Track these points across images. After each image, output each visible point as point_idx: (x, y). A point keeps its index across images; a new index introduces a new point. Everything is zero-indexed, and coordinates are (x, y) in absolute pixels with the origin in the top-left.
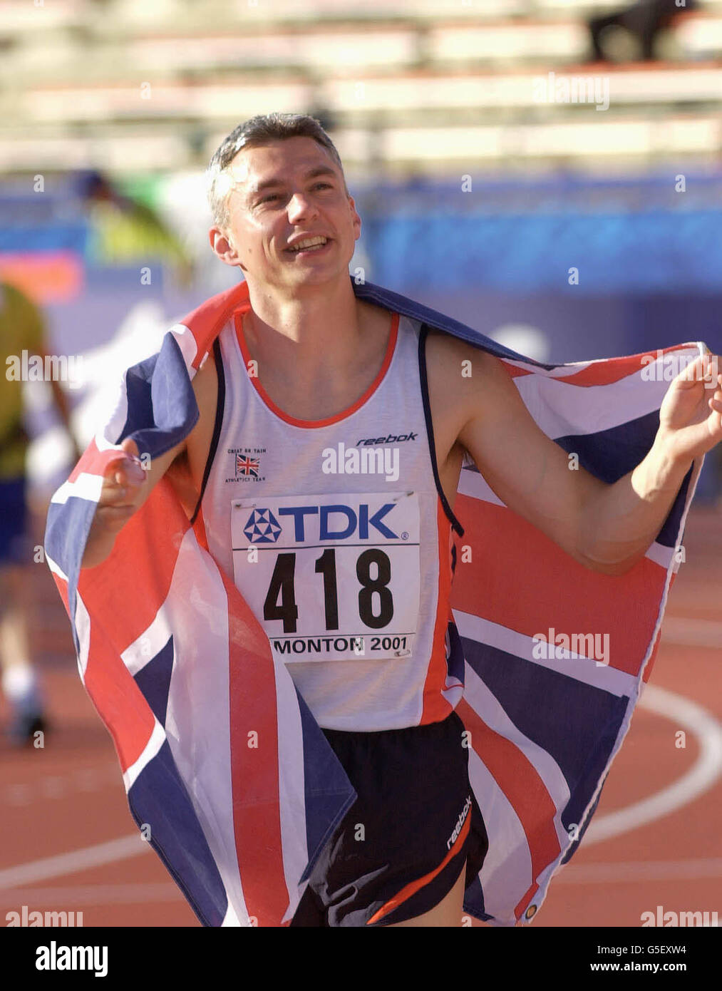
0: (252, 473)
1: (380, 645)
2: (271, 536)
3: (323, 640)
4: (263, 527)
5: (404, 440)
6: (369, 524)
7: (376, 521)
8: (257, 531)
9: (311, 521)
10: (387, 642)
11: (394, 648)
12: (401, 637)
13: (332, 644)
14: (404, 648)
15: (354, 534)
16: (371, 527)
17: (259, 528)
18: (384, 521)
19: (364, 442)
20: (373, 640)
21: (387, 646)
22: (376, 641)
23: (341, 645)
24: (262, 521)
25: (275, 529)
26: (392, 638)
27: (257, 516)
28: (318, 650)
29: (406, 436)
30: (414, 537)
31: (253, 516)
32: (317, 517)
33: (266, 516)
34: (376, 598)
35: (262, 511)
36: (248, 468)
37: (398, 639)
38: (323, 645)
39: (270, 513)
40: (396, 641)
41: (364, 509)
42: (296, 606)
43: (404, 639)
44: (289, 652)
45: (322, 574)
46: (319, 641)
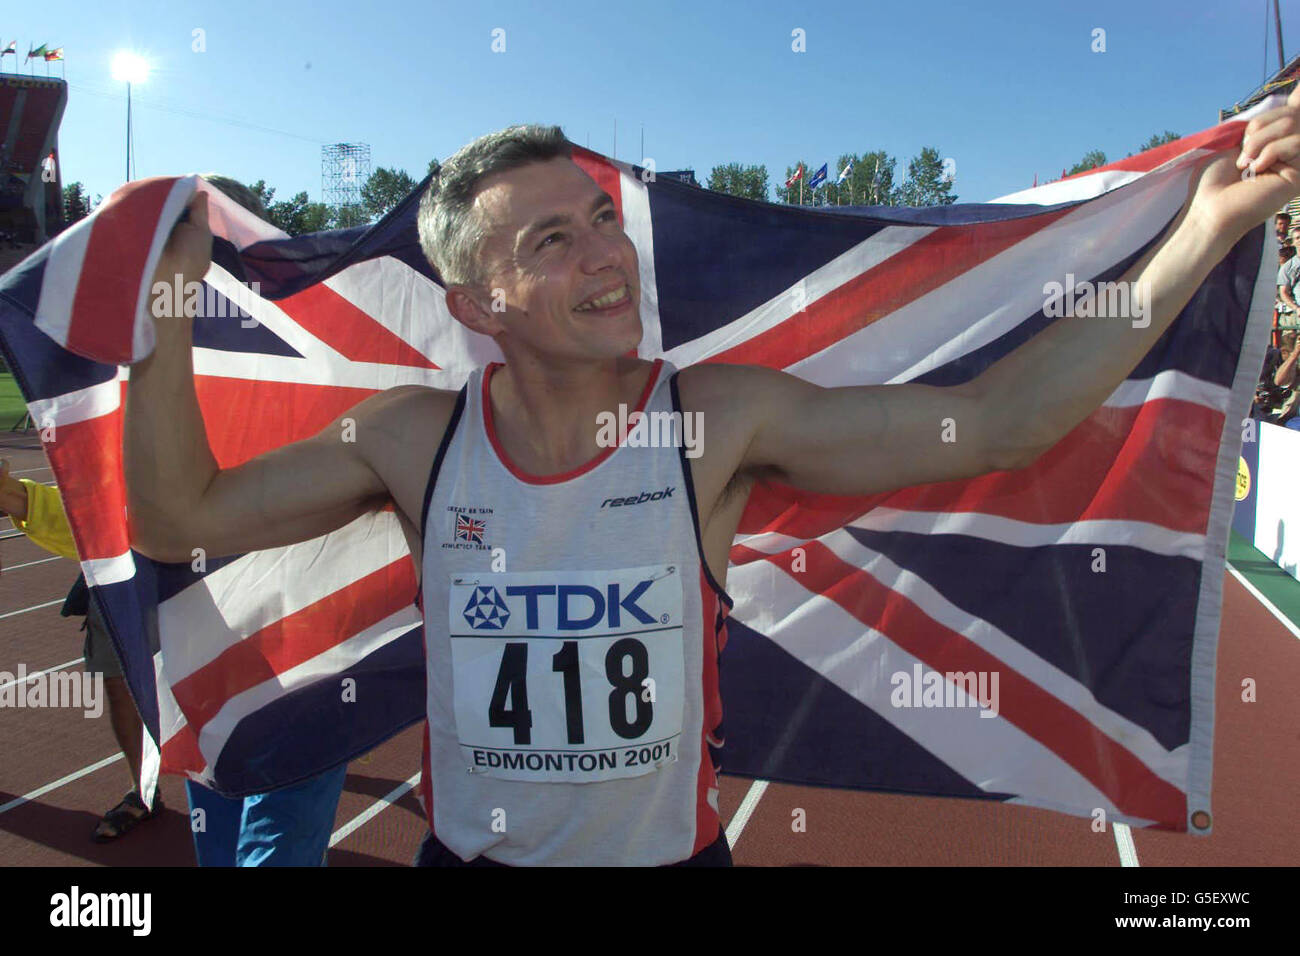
0: (475, 538)
1: (637, 759)
2: (496, 621)
3: (565, 756)
4: (487, 610)
5: (658, 499)
6: (621, 608)
7: (630, 603)
8: (480, 614)
9: (547, 605)
10: (645, 753)
11: (655, 759)
12: (662, 744)
13: (576, 761)
14: (668, 755)
15: (601, 621)
16: (623, 611)
17: (483, 612)
18: (639, 603)
19: (610, 503)
20: (628, 754)
21: (645, 759)
22: (631, 755)
23: (588, 763)
24: (486, 601)
25: (501, 612)
26: (651, 749)
27: (481, 596)
28: (559, 767)
29: (662, 493)
30: (677, 618)
31: (474, 596)
32: (554, 599)
33: (491, 596)
34: (630, 699)
35: (486, 590)
36: (470, 532)
37: (659, 747)
38: (565, 762)
39: (496, 593)
40: (657, 750)
41: (614, 589)
42: (530, 712)
43: (668, 745)
44: (522, 767)
45: (562, 674)
46: (559, 757)
